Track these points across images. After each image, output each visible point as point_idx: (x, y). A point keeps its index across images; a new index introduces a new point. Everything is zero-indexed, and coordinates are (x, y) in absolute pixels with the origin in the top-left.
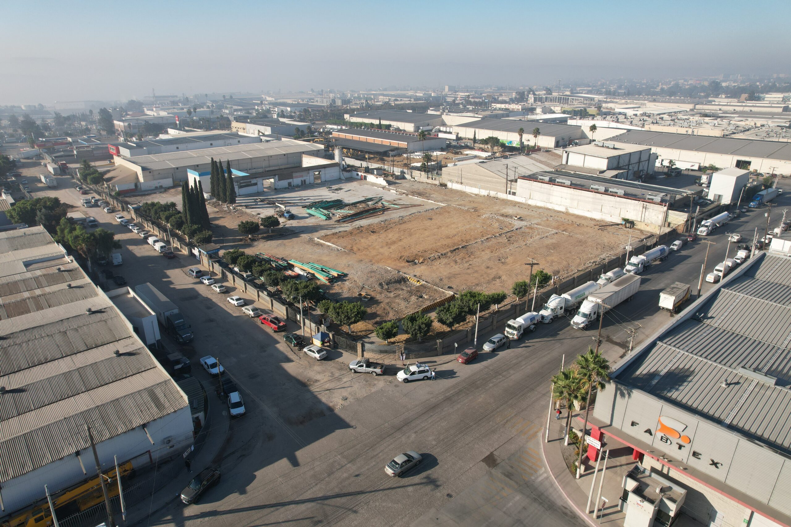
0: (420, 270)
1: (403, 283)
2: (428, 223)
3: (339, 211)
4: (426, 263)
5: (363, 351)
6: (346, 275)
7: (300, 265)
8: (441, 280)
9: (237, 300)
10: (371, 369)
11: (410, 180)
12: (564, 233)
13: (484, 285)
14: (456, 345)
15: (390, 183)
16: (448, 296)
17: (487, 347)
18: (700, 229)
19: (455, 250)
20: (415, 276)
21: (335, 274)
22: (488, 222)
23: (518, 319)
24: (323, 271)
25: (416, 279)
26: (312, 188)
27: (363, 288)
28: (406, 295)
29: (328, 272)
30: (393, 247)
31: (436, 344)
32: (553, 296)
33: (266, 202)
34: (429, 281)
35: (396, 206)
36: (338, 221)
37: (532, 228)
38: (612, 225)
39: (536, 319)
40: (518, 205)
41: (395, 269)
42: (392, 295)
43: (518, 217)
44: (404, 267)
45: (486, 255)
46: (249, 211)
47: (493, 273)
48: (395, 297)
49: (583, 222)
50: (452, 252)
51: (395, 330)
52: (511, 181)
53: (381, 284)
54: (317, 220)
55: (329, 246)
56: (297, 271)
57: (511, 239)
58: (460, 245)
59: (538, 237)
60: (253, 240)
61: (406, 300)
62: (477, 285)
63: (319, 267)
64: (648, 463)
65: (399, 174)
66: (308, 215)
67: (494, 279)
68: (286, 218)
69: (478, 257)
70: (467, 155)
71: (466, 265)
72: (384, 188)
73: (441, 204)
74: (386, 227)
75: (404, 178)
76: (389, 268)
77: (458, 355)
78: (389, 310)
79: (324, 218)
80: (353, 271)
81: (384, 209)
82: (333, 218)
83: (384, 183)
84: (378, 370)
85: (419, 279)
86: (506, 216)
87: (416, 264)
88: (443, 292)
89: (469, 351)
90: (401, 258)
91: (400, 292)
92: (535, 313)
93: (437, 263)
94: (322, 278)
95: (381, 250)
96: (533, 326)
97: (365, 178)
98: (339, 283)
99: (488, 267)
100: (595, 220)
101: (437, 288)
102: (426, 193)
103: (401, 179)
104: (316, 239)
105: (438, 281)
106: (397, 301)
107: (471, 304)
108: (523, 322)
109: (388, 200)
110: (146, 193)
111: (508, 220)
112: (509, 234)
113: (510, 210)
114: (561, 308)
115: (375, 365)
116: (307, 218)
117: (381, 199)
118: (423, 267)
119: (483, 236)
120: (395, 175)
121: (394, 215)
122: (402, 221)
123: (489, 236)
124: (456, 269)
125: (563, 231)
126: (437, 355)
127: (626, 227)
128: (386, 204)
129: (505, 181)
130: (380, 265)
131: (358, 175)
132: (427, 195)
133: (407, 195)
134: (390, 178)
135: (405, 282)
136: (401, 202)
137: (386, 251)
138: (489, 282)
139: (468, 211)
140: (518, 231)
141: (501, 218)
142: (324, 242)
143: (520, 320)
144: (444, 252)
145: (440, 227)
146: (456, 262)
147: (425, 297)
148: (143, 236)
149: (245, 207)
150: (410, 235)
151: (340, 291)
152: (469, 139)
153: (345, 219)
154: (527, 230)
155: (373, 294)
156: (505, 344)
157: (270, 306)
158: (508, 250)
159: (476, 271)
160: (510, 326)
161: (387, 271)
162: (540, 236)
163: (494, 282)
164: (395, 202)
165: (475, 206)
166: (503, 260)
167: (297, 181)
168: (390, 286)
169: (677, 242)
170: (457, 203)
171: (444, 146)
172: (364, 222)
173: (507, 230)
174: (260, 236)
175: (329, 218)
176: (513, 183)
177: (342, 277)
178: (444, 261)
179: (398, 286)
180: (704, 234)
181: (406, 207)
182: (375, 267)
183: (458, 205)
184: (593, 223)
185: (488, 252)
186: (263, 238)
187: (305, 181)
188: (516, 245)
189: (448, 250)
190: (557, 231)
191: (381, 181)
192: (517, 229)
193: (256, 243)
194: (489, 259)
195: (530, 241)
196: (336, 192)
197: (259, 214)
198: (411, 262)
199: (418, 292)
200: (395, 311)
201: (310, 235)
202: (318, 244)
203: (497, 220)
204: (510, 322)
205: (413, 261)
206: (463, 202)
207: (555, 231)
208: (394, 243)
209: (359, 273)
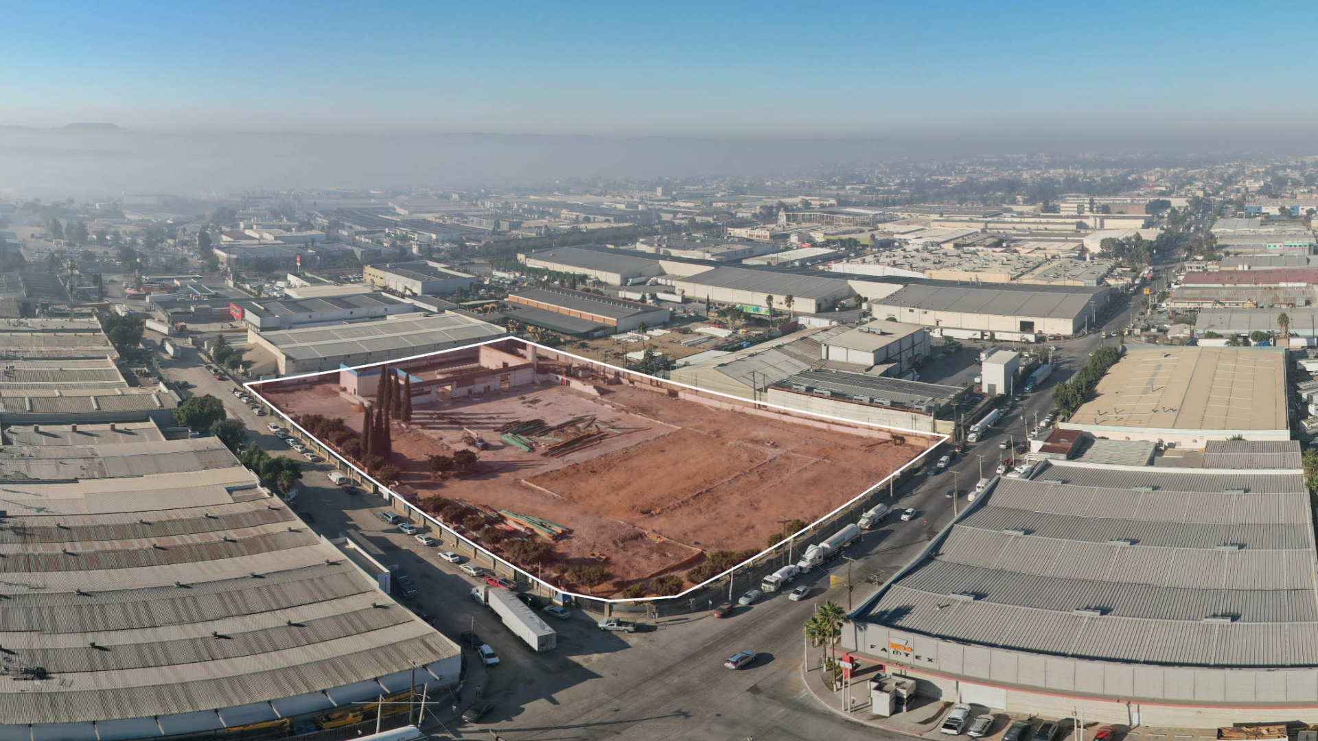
0: (659, 523)
1: (640, 539)
2: (660, 458)
3: (543, 438)
4: (664, 513)
5: (610, 612)
6: (571, 531)
7: (514, 518)
8: (685, 534)
9: (452, 556)
10: (622, 628)
11: (627, 385)
12: (826, 461)
13: (737, 538)
14: (710, 602)
15: (603, 392)
16: (695, 554)
17: (743, 602)
18: (970, 436)
19: (698, 495)
20: (654, 531)
21: (559, 530)
22: (736, 452)
23: (774, 575)
24: (542, 525)
25: (656, 535)
26: (500, 399)
27: (594, 546)
28: (646, 552)
29: (549, 528)
30: (622, 493)
31: (689, 602)
32: (811, 547)
33: (445, 421)
34: (672, 536)
35: (615, 431)
36: (545, 455)
37: (788, 458)
38: (881, 443)
39: (794, 571)
40: (772, 423)
41: (629, 523)
42: (630, 553)
43: (772, 442)
44: (639, 520)
45: (735, 499)
46: (426, 432)
47: (744, 521)
48: (634, 554)
49: (848, 443)
50: (694, 497)
51: (644, 592)
52: (760, 390)
53: (615, 542)
54: (517, 452)
55: (541, 491)
56: (511, 524)
57: (764, 476)
58: (703, 488)
59: (795, 470)
60: (445, 478)
61: (647, 558)
62: (728, 538)
63: (539, 521)
64: (889, 671)
65: (613, 377)
66: (501, 444)
67: (747, 529)
68: (477, 447)
69: (726, 503)
70: (700, 334)
71: (713, 514)
72: (594, 399)
73: (672, 426)
74: (608, 464)
75: (619, 383)
76: (622, 523)
77: (713, 611)
78: (630, 569)
79: (526, 449)
80: (578, 526)
81: (602, 436)
82: (537, 449)
83: (595, 392)
84: (630, 628)
85: (659, 534)
86: (757, 442)
87: (652, 515)
88: (690, 550)
89: (725, 607)
90: (633, 507)
91: (639, 550)
92: (793, 566)
93: (678, 513)
94: (543, 534)
95: (608, 498)
96: (791, 579)
97: (568, 383)
98: (564, 540)
99: (739, 516)
100: (862, 437)
101: (682, 545)
102: (652, 408)
103: (615, 384)
104: (523, 481)
105: (682, 536)
106: (637, 559)
107: (724, 564)
108: (780, 577)
109: (603, 420)
110: (290, 388)
111: (759, 448)
112: (761, 469)
113: (761, 433)
114: (820, 557)
115: (626, 624)
116: (502, 448)
117: (595, 419)
118: (662, 520)
119: (729, 473)
120: (607, 378)
121: (616, 446)
122: (627, 455)
123: (738, 473)
124: (702, 520)
125: (824, 458)
126: (690, 612)
127: (896, 444)
128: (602, 427)
129: (753, 390)
130: (610, 518)
131: (557, 378)
132: (654, 412)
133: (627, 412)
134: (601, 383)
135: (642, 537)
136: (621, 424)
137: (613, 499)
138: (741, 534)
139: (708, 437)
140: (772, 464)
141: (750, 445)
142: (534, 486)
143: (777, 575)
144: (685, 498)
145: (676, 462)
146: (700, 510)
147: (670, 555)
148: (310, 459)
149: (420, 426)
150: (641, 475)
151: (568, 551)
152: (700, 302)
153: (555, 451)
154: (783, 461)
155: (607, 554)
156: (763, 597)
157: (492, 565)
158: (761, 491)
159: (726, 522)
160: (766, 582)
161: (620, 526)
162: (798, 469)
163: (747, 533)
164: (613, 424)
165: (717, 428)
166: (756, 505)
167: (479, 387)
168: (626, 543)
169: (944, 459)
170: (694, 424)
171: (667, 319)
172: (577, 457)
173: (758, 462)
174: (452, 473)
175: (532, 450)
176: (762, 393)
177: (566, 534)
178: (686, 510)
179: (635, 543)
180: (974, 440)
181: (628, 432)
182: (604, 521)
183: (697, 428)
184: (860, 442)
185: (737, 495)
186: (455, 476)
187: (489, 387)
188: (770, 483)
189: (690, 496)
190: (817, 460)
191: (590, 390)
192: (770, 461)
193: (448, 483)
194: (740, 505)
195: (786, 476)
196: (533, 406)
197: (441, 439)
198: (647, 512)
199: (661, 549)
200: (637, 570)
201: (513, 473)
202: (527, 488)
203: (746, 449)
204: (767, 578)
205: (649, 512)
206: (701, 422)
207: (815, 459)
208: (621, 487)
209: (587, 529)
